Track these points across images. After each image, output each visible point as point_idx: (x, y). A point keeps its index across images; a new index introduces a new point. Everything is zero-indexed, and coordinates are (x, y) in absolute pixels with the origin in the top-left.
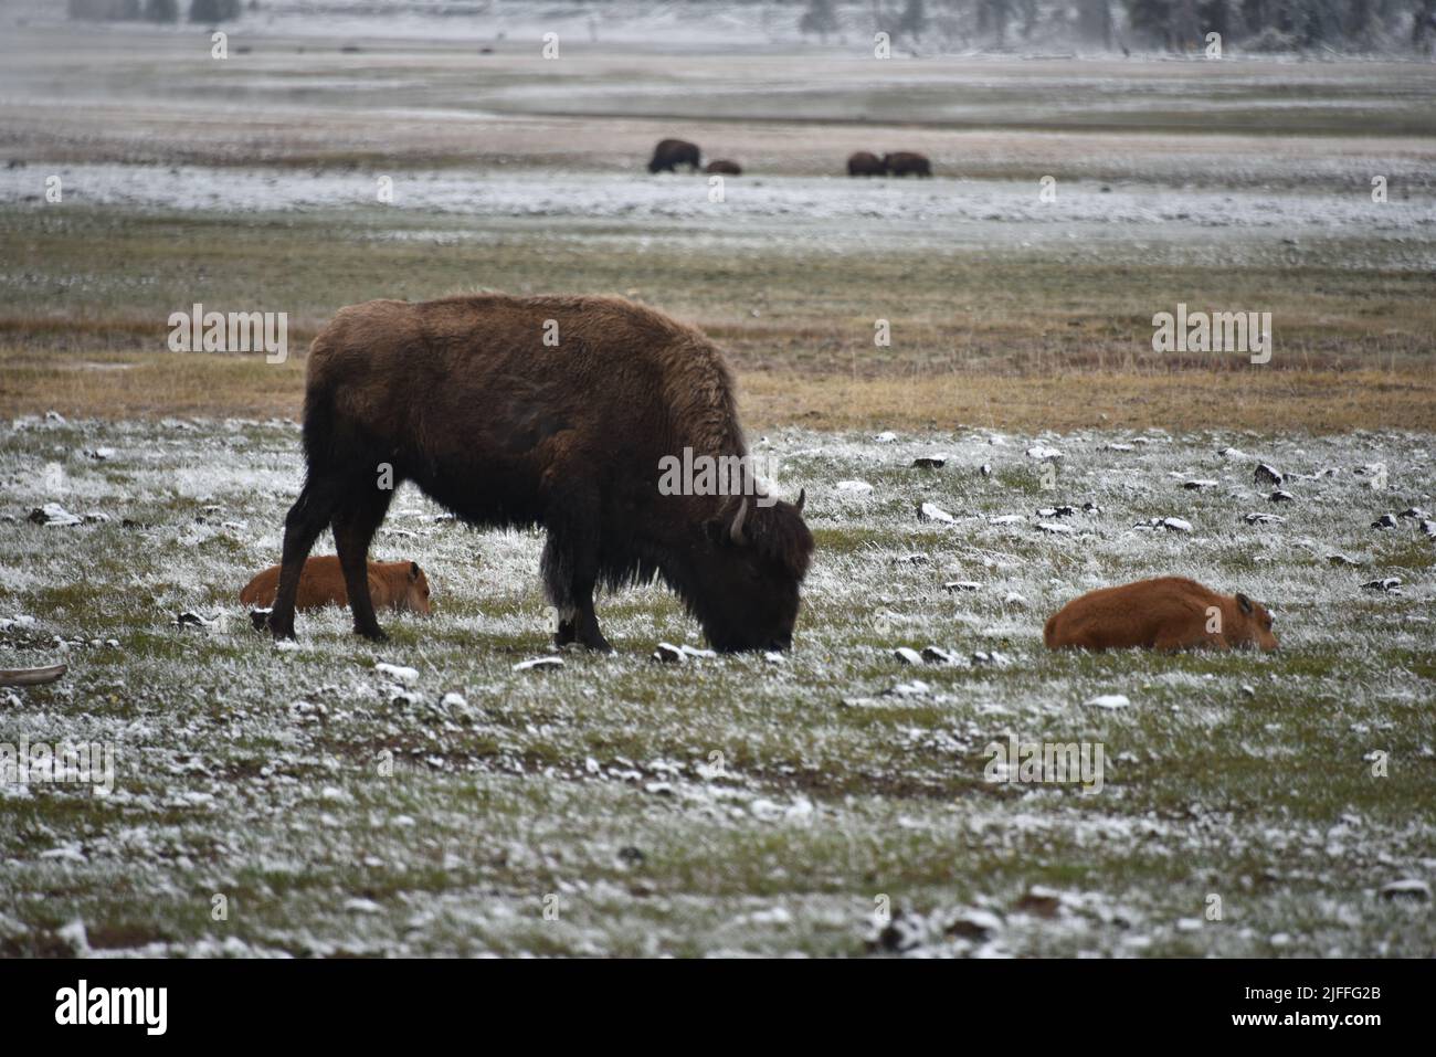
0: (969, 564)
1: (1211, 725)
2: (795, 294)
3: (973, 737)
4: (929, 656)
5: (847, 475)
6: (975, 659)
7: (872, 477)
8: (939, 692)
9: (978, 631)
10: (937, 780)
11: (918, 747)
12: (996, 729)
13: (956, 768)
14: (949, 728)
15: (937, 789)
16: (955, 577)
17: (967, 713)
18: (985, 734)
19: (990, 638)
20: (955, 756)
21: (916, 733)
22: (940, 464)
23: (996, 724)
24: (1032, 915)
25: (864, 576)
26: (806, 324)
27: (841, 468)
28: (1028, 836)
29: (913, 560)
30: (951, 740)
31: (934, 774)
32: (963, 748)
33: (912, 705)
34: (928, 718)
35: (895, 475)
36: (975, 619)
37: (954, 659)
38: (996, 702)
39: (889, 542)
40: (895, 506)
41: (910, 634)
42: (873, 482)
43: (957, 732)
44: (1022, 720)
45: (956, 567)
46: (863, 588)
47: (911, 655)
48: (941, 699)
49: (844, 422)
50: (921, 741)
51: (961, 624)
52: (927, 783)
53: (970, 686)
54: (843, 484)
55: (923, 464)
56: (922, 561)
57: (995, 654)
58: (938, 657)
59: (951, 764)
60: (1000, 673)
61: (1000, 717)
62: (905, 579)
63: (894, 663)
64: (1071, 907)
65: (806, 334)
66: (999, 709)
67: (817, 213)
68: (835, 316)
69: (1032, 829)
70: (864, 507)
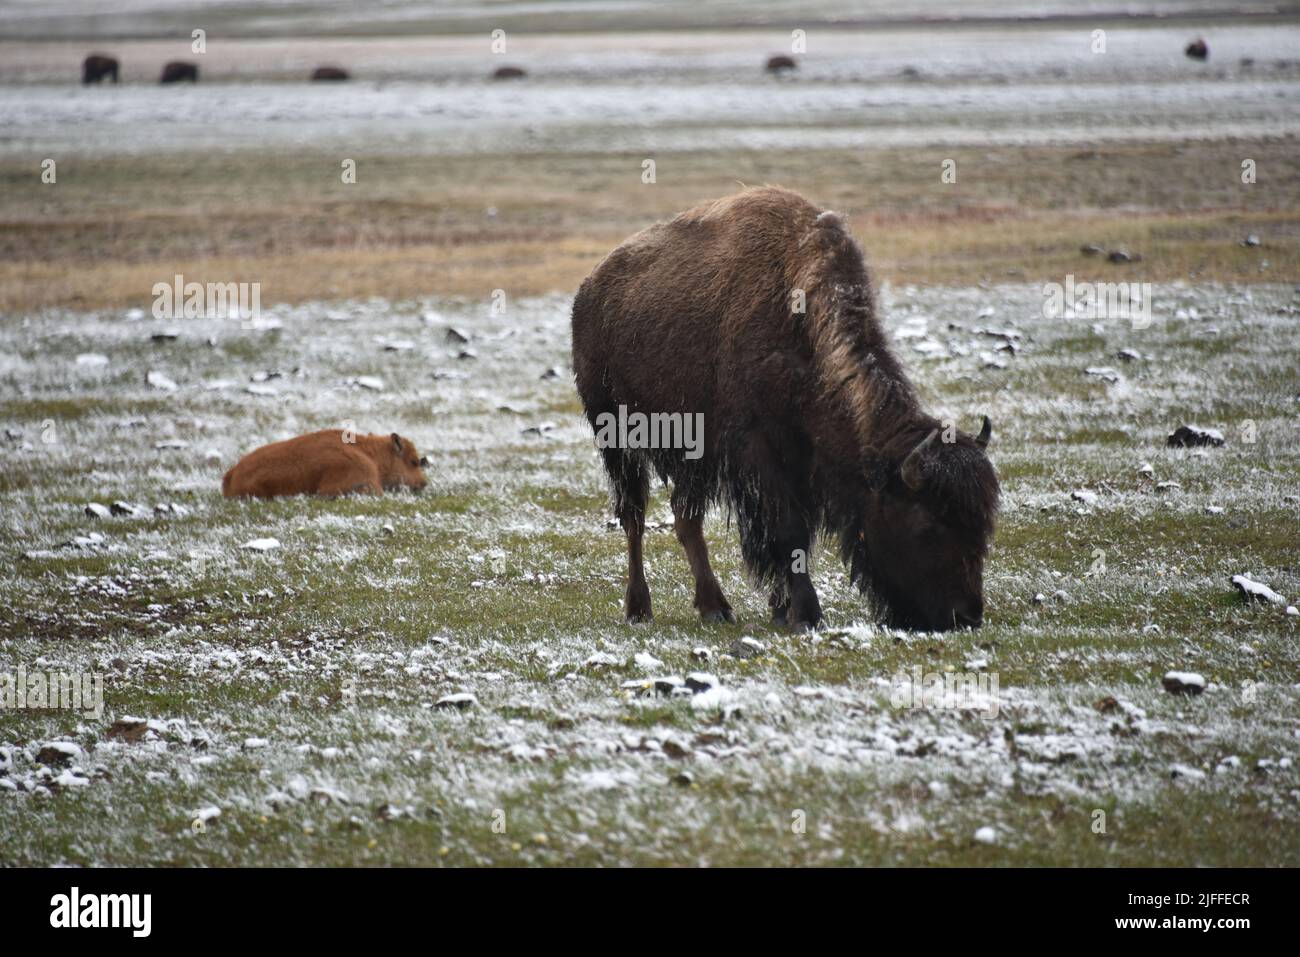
0: (181, 426)
1: (345, 561)
2: (86, 191)
3: (133, 581)
4: (116, 510)
5: (88, 350)
6: (157, 511)
7: (109, 352)
8: (113, 541)
9: (167, 486)
10: (92, 621)
11: (83, 592)
12: (155, 573)
13: (114, 609)
14: (113, 574)
15: (94, 628)
16: (167, 437)
17: (131, 560)
18: (145, 578)
19: (177, 492)
20: (115, 599)
21: (82, 579)
22: (172, 338)
23: (156, 568)
24: (119, 741)
25: (87, 440)
26: (90, 217)
27: (85, 344)
28: (148, 667)
29: (132, 424)
30: (112, 585)
31: (92, 616)
32: (122, 591)
33: (86, 553)
34: (96, 566)
35: (132, 349)
36: (168, 475)
37: (139, 511)
38: (161, 549)
39: (113, 408)
40: (126, 378)
41: (105, 492)
42: (110, 356)
43: (119, 577)
44: (179, 564)
45: (170, 428)
46: (84, 450)
47: (99, 509)
48: (113, 548)
49: (103, 303)
50: (87, 586)
51: (154, 481)
52: (84, 624)
53: (142, 535)
54: (82, 359)
55: (159, 339)
56: (140, 425)
57: (175, 506)
58: (122, 511)
59: (110, 606)
60: (178, 522)
61: (160, 562)
62: (123, 441)
63: (84, 518)
64: (156, 731)
65: (90, 227)
66: (163, 555)
67: (119, 118)
68: (116, 210)
69: (153, 662)
70: (99, 380)
